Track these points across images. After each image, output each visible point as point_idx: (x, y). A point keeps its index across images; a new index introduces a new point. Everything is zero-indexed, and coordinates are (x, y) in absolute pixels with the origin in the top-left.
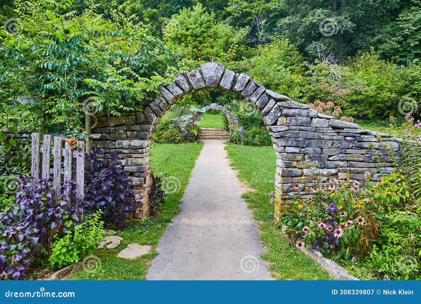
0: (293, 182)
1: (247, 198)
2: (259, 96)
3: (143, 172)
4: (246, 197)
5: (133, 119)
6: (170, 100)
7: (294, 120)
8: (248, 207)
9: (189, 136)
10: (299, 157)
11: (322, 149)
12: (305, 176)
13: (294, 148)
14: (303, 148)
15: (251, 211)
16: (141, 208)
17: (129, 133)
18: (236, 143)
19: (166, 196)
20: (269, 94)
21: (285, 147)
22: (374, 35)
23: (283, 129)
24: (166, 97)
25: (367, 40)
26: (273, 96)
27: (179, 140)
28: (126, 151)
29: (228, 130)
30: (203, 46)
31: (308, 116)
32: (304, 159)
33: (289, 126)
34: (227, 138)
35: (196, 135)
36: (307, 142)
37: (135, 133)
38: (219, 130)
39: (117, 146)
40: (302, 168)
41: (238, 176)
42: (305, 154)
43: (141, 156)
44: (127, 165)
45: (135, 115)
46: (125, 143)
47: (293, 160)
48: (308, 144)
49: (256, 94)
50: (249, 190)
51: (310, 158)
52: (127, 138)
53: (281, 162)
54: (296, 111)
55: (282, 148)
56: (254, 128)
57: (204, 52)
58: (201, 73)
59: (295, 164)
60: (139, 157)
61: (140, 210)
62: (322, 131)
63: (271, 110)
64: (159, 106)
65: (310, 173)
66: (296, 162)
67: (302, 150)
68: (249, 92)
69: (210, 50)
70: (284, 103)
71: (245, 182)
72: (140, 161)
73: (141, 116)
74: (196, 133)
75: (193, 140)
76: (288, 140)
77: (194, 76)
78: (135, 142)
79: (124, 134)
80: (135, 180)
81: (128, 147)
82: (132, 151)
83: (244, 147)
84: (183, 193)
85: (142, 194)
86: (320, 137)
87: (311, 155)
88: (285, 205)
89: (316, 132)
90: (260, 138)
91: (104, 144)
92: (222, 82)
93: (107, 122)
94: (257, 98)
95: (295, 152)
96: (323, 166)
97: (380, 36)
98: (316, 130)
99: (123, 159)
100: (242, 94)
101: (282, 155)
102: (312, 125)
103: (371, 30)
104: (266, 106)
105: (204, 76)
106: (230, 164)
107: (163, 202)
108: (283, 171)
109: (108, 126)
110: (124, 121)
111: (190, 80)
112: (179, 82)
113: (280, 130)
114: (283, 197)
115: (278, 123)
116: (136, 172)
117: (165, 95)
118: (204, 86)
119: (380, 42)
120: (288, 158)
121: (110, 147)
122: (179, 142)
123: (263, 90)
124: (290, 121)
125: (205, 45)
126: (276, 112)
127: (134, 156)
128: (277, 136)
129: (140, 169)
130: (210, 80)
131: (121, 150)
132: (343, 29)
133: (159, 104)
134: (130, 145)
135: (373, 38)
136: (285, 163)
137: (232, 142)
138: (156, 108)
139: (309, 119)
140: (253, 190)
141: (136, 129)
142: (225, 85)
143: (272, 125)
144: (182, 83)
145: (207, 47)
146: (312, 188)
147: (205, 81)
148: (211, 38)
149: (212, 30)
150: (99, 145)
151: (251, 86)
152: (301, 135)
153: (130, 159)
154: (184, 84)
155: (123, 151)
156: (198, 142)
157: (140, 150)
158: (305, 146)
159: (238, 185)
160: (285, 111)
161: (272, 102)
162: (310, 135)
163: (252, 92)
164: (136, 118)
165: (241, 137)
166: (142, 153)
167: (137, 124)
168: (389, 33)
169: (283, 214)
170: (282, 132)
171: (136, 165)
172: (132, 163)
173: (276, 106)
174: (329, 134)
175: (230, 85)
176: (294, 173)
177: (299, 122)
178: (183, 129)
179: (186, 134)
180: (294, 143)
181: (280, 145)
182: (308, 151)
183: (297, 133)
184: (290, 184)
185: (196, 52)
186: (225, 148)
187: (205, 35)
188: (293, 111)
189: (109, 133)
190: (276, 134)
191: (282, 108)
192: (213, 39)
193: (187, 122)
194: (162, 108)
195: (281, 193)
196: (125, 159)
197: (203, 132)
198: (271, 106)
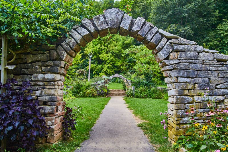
0: (186, 109)
1: (143, 126)
2: (153, 35)
3: (55, 102)
4: (141, 126)
5: (47, 56)
6: (78, 40)
7: (184, 55)
8: (145, 133)
9: (102, 93)
10: (190, 86)
11: (209, 78)
12: (196, 103)
13: (185, 78)
14: (193, 78)
15: (147, 136)
16: (53, 134)
17: (43, 68)
18: (130, 97)
19: (76, 123)
20: (161, 33)
21: (177, 77)
22: (205, 38)
23: (175, 62)
24: (75, 37)
25: (201, 40)
26: (165, 34)
27: (96, 95)
28: (41, 83)
29: (125, 90)
30: (111, 46)
31: (195, 51)
32: (194, 88)
33: (180, 59)
34: (125, 95)
35: (106, 92)
36: (196, 73)
37: (49, 67)
38: (120, 90)
39: (33, 79)
40: (193, 96)
41: (133, 113)
42: (195, 83)
43: (53, 88)
44: (41, 95)
45: (49, 53)
46: (40, 76)
47: (185, 88)
48: (197, 74)
49: (150, 33)
50: (143, 121)
51: (200, 86)
52: (43, 72)
53: (175, 91)
54: (186, 47)
55: (175, 79)
56: (141, 88)
57: (111, 49)
58: (105, 18)
59: (186, 92)
60: (52, 88)
61: (51, 136)
62: (208, 63)
63: (164, 47)
64: (69, 45)
65: (200, 100)
66: (188, 91)
67: (192, 80)
68: (144, 32)
69: (114, 47)
70: (174, 40)
71: (139, 116)
72: (52, 92)
73: (54, 53)
74: (106, 91)
75: (105, 95)
76: (180, 72)
77: (98, 19)
78: (49, 76)
79: (39, 68)
80: (48, 109)
81: (42, 80)
82: (46, 83)
83: (135, 99)
84: (94, 124)
85: (53, 121)
86: (207, 69)
87: (201, 84)
88: (180, 129)
89: (203, 64)
90: (144, 94)
91: (23, 77)
92: (121, 24)
93: (26, 59)
94: (152, 37)
95: (186, 82)
96: (211, 93)
97: (208, 38)
98: (203, 62)
99: (38, 90)
100: (139, 33)
101: (176, 85)
102: (199, 58)
103: (202, 35)
104: (160, 44)
105: (107, 19)
106: (127, 107)
107: (74, 129)
108: (177, 99)
109: (26, 63)
110: (39, 58)
111: (95, 23)
112: (86, 24)
113: (173, 63)
114: (178, 122)
115: (170, 57)
116: (49, 102)
117: (74, 36)
118: (107, 27)
119: (208, 41)
120: (181, 87)
121: (27, 80)
122: (96, 96)
123: (156, 30)
124: (181, 55)
125: (112, 45)
126: (168, 48)
127: (48, 87)
128: (170, 68)
129: (52, 98)
130: (112, 22)
131: (36, 82)
132: (188, 34)
133: (69, 43)
134: (44, 78)
135: (204, 39)
136: (178, 91)
137: (128, 96)
138: (66, 46)
139: (197, 53)
140: (146, 121)
141: (50, 64)
142: (124, 27)
143: (165, 59)
144: (88, 25)
145: (112, 46)
146: (203, 113)
147: (108, 24)
148: (115, 41)
149: (115, 37)
150: (18, 78)
151: (146, 27)
152: (190, 67)
153: (44, 90)
154: (90, 26)
155: (38, 83)
156: (107, 97)
157: (52, 83)
158: (194, 76)
159: (134, 119)
160: (176, 47)
161: (164, 40)
162: (199, 67)
163: (147, 32)
164: (50, 55)
165: (133, 93)
166: (54, 85)
167: (50, 60)
168: (212, 36)
169: (178, 137)
170: (174, 65)
171: (49, 95)
172: (45, 93)
173: (168, 43)
174: (214, 66)
175: (128, 26)
176: (187, 101)
177: (188, 56)
178: (98, 89)
179: (100, 91)
180: (186, 74)
181: (173, 76)
182: (197, 81)
183: (187, 65)
184: (183, 110)
185: (107, 49)
186: (124, 100)
187: (112, 39)
188: (182, 46)
189: (27, 69)
190: (169, 66)
191: (173, 45)
192: (116, 42)
193: (101, 85)
194: (71, 46)
195: (176, 119)
196: (40, 90)
197: (110, 91)
198: (164, 43)
